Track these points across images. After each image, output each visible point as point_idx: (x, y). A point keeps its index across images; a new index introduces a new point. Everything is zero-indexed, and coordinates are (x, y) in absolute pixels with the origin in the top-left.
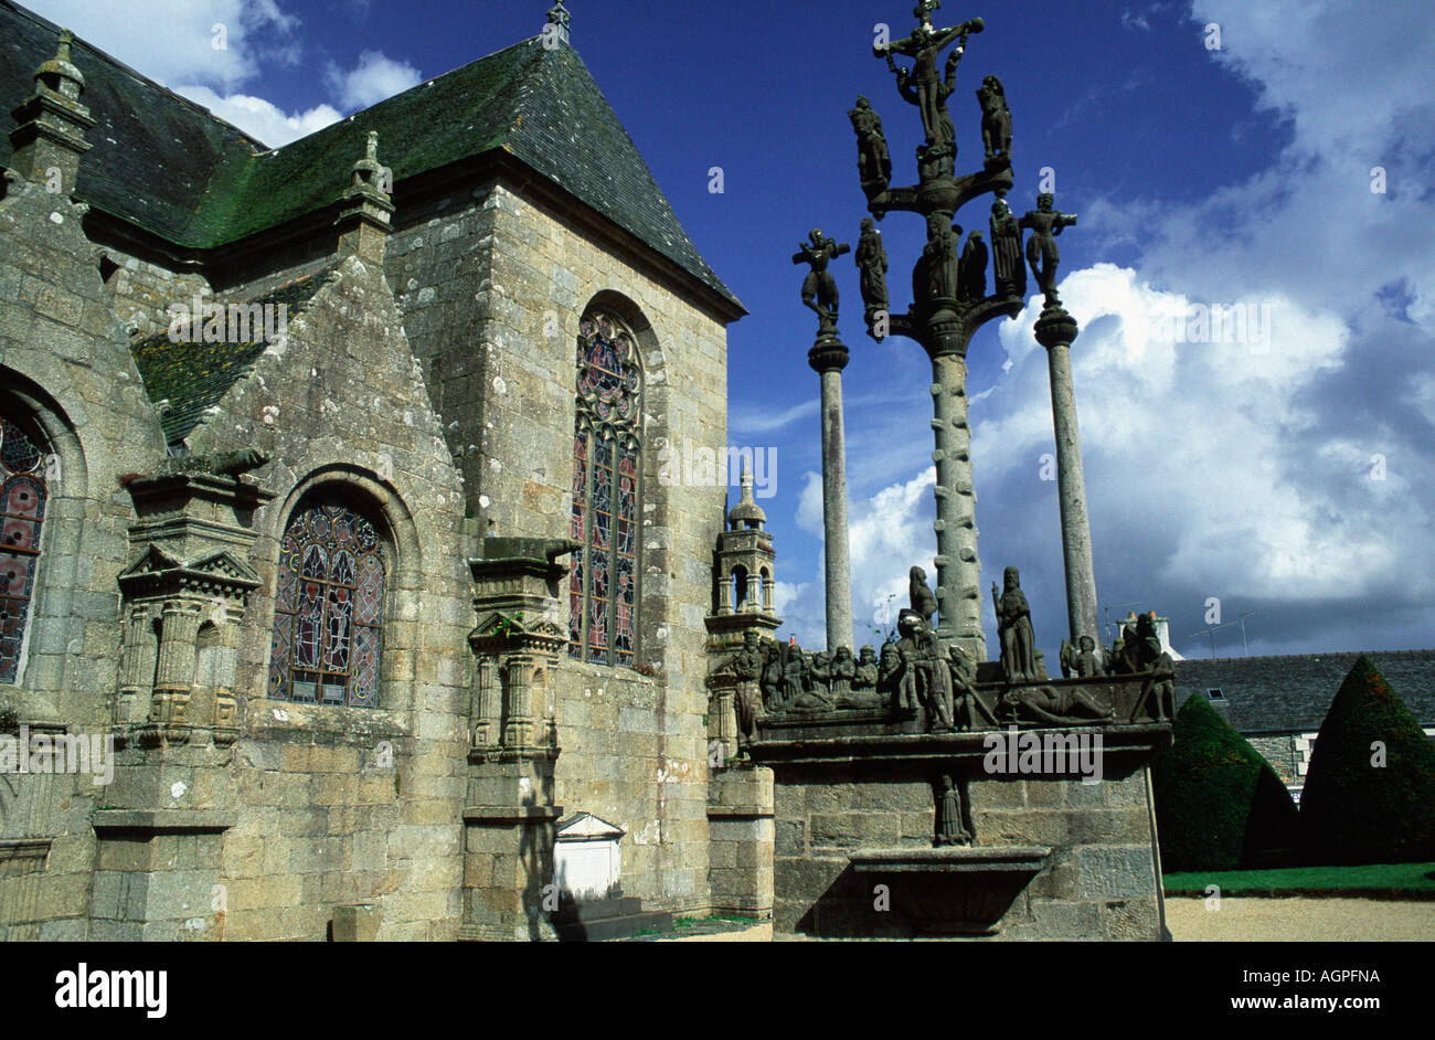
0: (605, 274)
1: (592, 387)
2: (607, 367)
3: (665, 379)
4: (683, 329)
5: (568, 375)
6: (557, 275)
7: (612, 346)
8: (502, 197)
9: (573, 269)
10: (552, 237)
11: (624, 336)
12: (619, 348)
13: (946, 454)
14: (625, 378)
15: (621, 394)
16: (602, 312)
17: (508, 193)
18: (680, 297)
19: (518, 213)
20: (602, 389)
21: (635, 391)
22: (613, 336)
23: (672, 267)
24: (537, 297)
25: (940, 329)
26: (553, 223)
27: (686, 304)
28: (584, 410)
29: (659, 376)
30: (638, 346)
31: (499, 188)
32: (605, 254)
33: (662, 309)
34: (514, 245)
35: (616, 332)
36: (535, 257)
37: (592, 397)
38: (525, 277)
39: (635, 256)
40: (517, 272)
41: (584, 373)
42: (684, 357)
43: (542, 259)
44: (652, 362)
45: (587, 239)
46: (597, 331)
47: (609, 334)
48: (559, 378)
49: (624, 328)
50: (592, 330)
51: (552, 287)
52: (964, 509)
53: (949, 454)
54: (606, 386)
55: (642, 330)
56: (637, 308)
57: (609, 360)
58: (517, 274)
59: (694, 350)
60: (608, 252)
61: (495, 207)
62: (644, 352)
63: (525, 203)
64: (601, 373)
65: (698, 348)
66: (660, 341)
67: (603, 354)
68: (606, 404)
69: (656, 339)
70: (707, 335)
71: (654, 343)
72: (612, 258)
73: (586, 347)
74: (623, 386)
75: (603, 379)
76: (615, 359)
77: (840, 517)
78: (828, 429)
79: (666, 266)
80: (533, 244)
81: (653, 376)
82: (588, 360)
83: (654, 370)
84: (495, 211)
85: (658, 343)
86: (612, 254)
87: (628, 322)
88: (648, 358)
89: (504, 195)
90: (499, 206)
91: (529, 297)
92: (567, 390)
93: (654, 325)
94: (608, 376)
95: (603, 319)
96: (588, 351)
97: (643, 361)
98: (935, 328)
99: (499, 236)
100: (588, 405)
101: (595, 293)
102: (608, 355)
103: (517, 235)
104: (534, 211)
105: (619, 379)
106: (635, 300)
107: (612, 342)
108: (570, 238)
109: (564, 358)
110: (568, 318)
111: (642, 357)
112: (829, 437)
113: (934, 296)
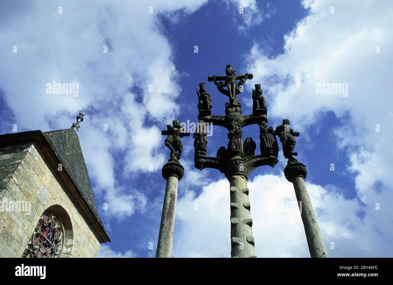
0: (62, 200)
1: (39, 243)
2: (48, 238)
3: (71, 252)
4: (84, 236)
5: (30, 229)
6: (42, 189)
7: (54, 231)
8: (32, 149)
9: (50, 190)
10: (46, 175)
11: (60, 229)
12: (56, 233)
13: (239, 221)
14: (54, 246)
15: (50, 252)
16: (55, 215)
17: (36, 150)
18: (87, 224)
19: (36, 158)
20: (43, 246)
21: (57, 253)
22: (56, 227)
23: (88, 210)
24: (30, 192)
25: (236, 162)
26: (49, 170)
27: (88, 227)
28: (31, 250)
29: (69, 250)
30: (64, 235)
31: (33, 146)
32: (64, 193)
33: (79, 225)
34: (30, 168)
35: (58, 226)
36: (36, 177)
37: (37, 247)
38: (29, 182)
39: (75, 199)
40: (26, 178)
41: (37, 235)
42: (81, 247)
43: (39, 180)
44: (68, 244)
45: (59, 183)
46: (50, 221)
47: (55, 226)
48: (25, 228)
49: (61, 226)
50: (48, 220)
51: (38, 192)
52: (251, 252)
53: (241, 220)
54: (45, 246)
55: (68, 229)
56: (70, 219)
57: (51, 236)
58: (26, 179)
59: (86, 246)
60: (66, 193)
61: (28, 151)
62: (66, 239)
63: (40, 157)
64: (45, 239)
65: (88, 246)
66: (74, 236)
67: (49, 232)
68: (42, 253)
69: (73, 234)
70: (93, 243)
71: (71, 236)
72: (66, 196)
73: (43, 225)
74: (52, 248)
75: (45, 242)
76: (53, 236)
77: (168, 250)
78: (168, 201)
79: (86, 208)
80: (37, 173)
81: (66, 250)
82: (42, 231)
83: (67, 247)
84: (28, 153)
85: (73, 236)
86: (67, 194)
87: (63, 224)
88: (67, 242)
89: (34, 150)
90: (30, 152)
91: (27, 190)
92: (27, 236)
93: (74, 229)
94: (47, 242)
95: (54, 218)
96: (44, 228)
97: (64, 242)
98: (234, 162)
99: (24, 161)
100: (34, 249)
101: (55, 204)
102: (51, 234)
103: (32, 166)
104: (43, 162)
105: (51, 245)
106: (69, 215)
107: (55, 229)
108: (53, 180)
109: (31, 222)
110: (40, 207)
111: (64, 240)
112: (168, 206)
113: (234, 149)
